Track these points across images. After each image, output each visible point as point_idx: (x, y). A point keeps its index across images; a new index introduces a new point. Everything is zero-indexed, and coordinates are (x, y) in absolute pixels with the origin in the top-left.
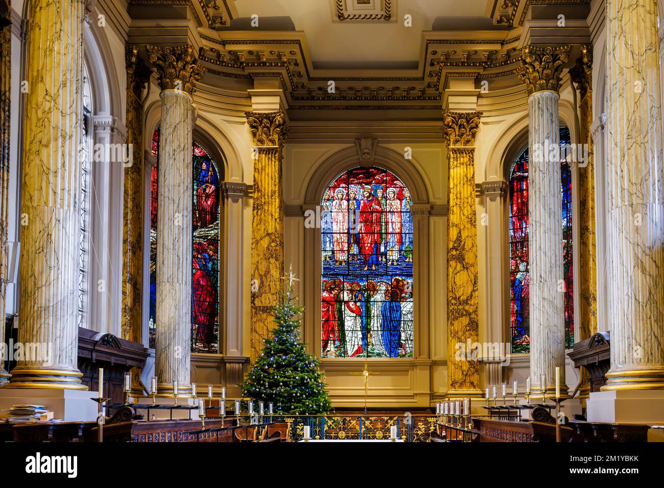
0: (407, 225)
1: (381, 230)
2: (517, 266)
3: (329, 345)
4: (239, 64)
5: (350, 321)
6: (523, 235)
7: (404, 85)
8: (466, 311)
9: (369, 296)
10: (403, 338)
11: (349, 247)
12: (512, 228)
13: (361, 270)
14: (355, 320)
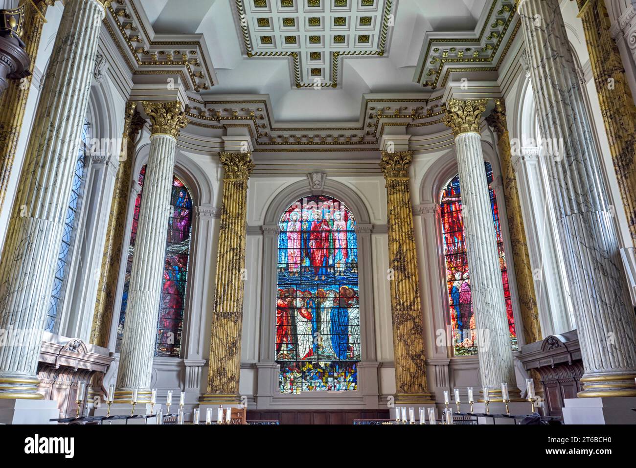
0: (352, 242)
1: (329, 245)
2: (453, 276)
3: (282, 348)
4: (216, 117)
5: (302, 326)
6: (456, 248)
7: (348, 133)
8: (410, 315)
9: (319, 304)
10: (351, 341)
11: (301, 260)
12: (445, 243)
13: (312, 280)
14: (307, 324)
